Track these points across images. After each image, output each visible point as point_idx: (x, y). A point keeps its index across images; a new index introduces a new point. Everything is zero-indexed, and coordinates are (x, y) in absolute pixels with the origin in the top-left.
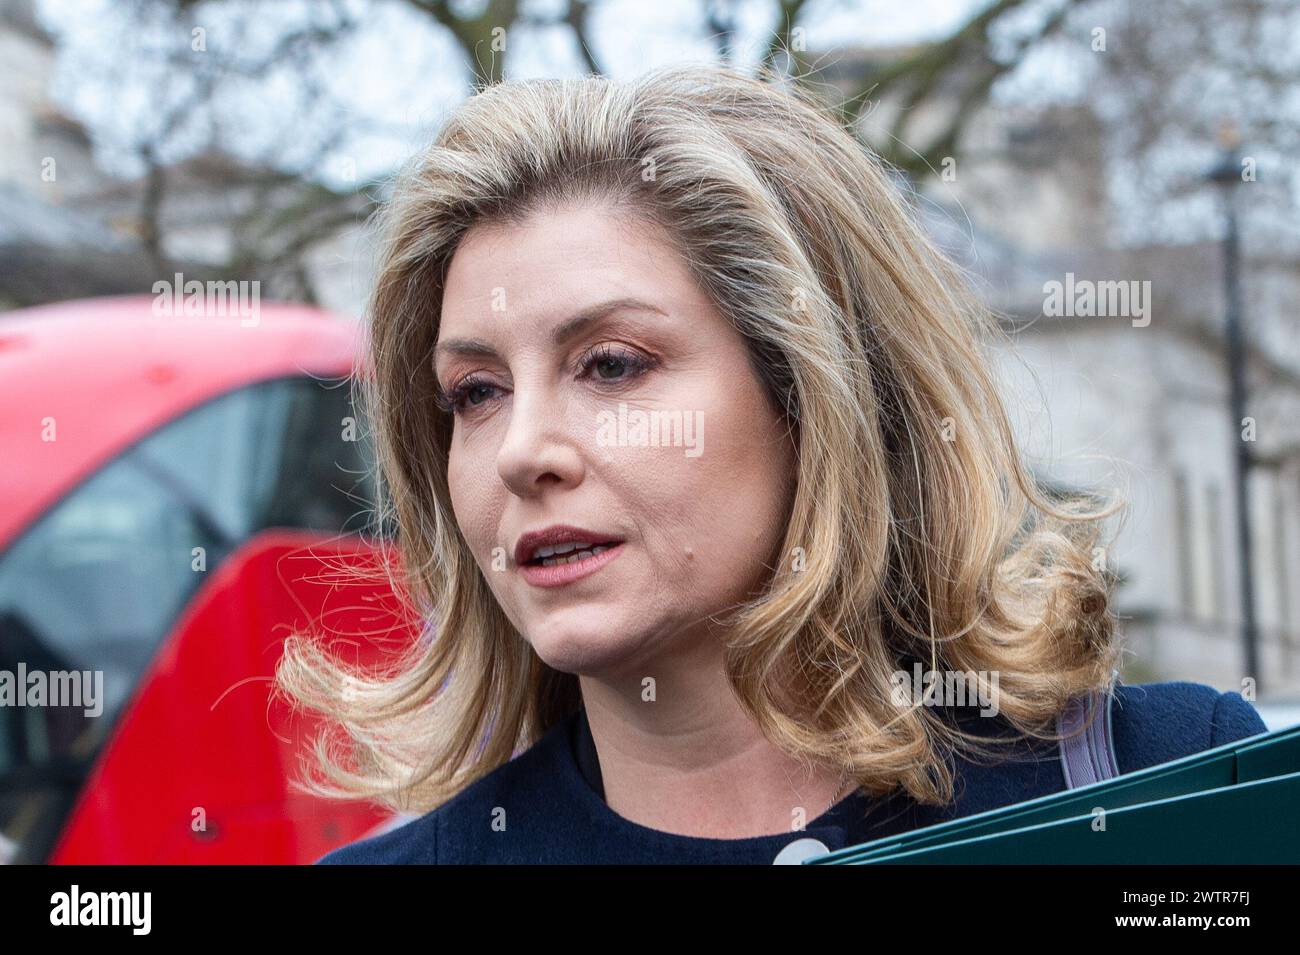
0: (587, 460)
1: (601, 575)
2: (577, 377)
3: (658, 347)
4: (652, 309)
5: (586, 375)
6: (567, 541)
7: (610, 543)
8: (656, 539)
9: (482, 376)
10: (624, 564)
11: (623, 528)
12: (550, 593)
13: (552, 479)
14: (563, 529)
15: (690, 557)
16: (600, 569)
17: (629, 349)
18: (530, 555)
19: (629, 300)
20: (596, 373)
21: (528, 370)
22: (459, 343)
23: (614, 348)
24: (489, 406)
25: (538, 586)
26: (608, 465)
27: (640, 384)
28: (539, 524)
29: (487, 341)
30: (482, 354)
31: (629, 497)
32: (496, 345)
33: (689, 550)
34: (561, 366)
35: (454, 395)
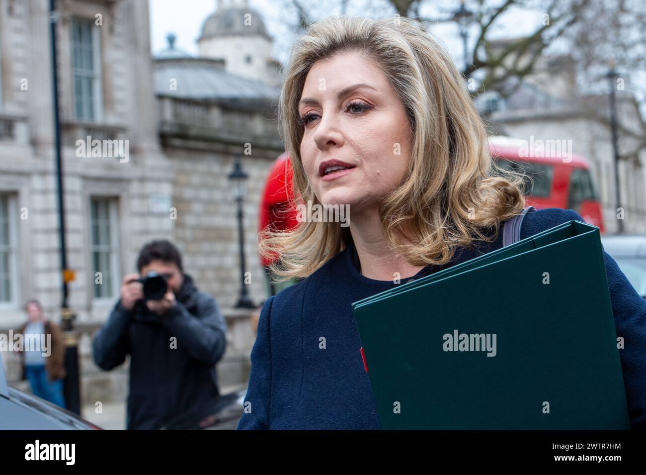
0: (345, 138)
1: (346, 177)
2: (345, 111)
3: (373, 101)
4: (372, 88)
5: (348, 111)
6: (336, 165)
7: (350, 167)
8: (367, 166)
9: (313, 112)
10: (355, 174)
11: (356, 161)
12: (329, 183)
13: (332, 143)
14: (335, 160)
15: (378, 174)
16: (346, 175)
17: (363, 102)
18: (324, 171)
19: (364, 84)
20: (351, 110)
21: (328, 108)
22: (307, 99)
23: (357, 101)
24: (315, 122)
25: (325, 180)
26: (352, 140)
27: (367, 114)
28: (327, 158)
29: (316, 98)
30: (315, 103)
31: (359, 151)
32: (319, 99)
33: (378, 171)
34: (340, 107)
35: (304, 119)
